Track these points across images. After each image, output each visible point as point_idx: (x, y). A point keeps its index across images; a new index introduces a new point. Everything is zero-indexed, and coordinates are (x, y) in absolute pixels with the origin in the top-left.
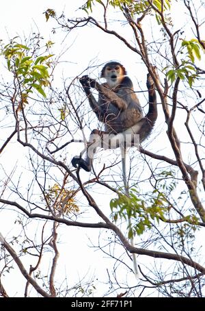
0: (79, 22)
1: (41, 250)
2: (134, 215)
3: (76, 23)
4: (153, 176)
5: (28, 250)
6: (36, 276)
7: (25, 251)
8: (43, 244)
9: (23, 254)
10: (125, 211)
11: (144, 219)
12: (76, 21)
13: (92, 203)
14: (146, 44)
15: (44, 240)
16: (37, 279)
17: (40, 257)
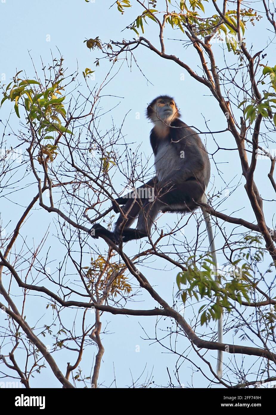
0: (126, 45)
1: (82, 343)
2: (208, 294)
3: (122, 46)
4: (227, 245)
5: (65, 343)
6: (76, 378)
7: (60, 344)
8: (84, 335)
9: (58, 348)
10: (196, 288)
11: (221, 299)
12: (123, 44)
13: (144, 283)
14: (217, 71)
15: (86, 330)
16: (76, 381)
17: (81, 352)
